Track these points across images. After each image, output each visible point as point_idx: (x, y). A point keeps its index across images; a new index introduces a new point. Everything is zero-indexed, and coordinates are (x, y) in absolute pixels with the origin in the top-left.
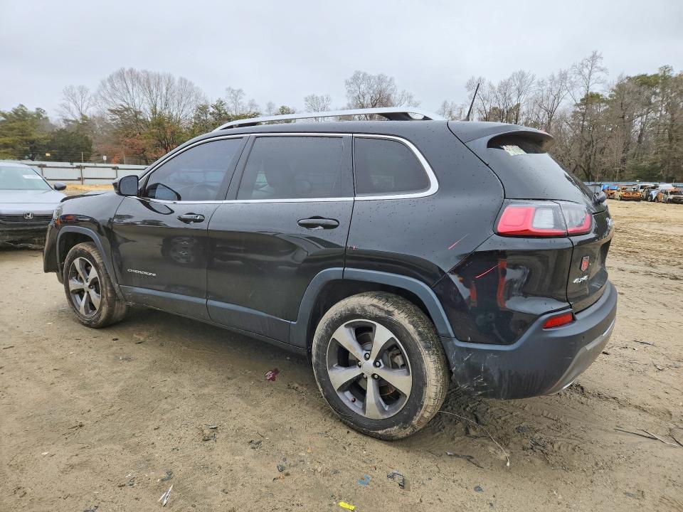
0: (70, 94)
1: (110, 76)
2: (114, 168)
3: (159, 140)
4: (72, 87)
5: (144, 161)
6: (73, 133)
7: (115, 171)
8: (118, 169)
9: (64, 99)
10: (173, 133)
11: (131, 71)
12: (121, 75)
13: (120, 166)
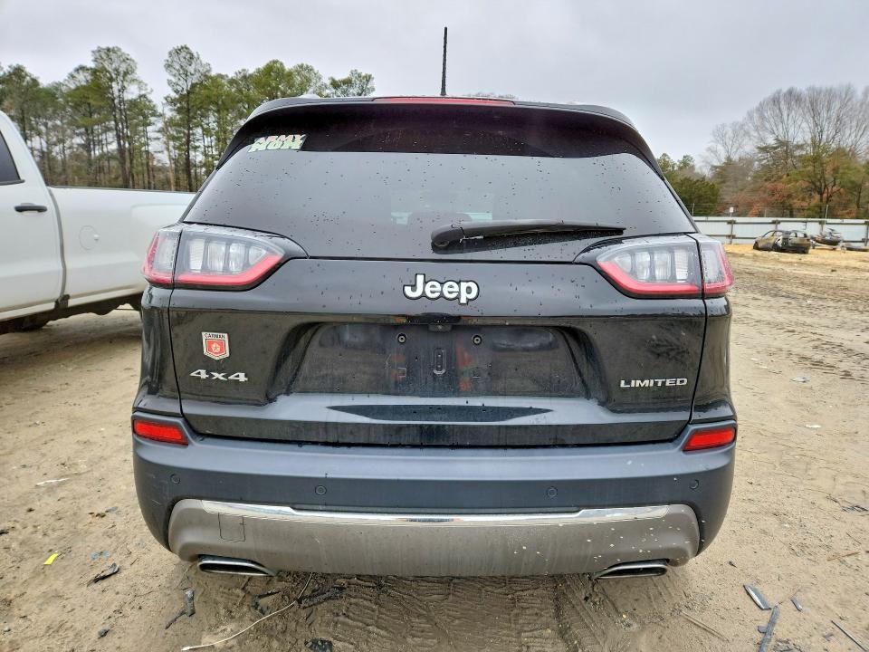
0: (720, 135)
1: (760, 104)
2: (730, 222)
3: (813, 183)
4: (724, 126)
5: (788, 212)
6: (698, 181)
7: (730, 226)
8: (735, 223)
9: (712, 141)
10: (835, 170)
11: (790, 92)
12: (775, 101)
13: (738, 219)
